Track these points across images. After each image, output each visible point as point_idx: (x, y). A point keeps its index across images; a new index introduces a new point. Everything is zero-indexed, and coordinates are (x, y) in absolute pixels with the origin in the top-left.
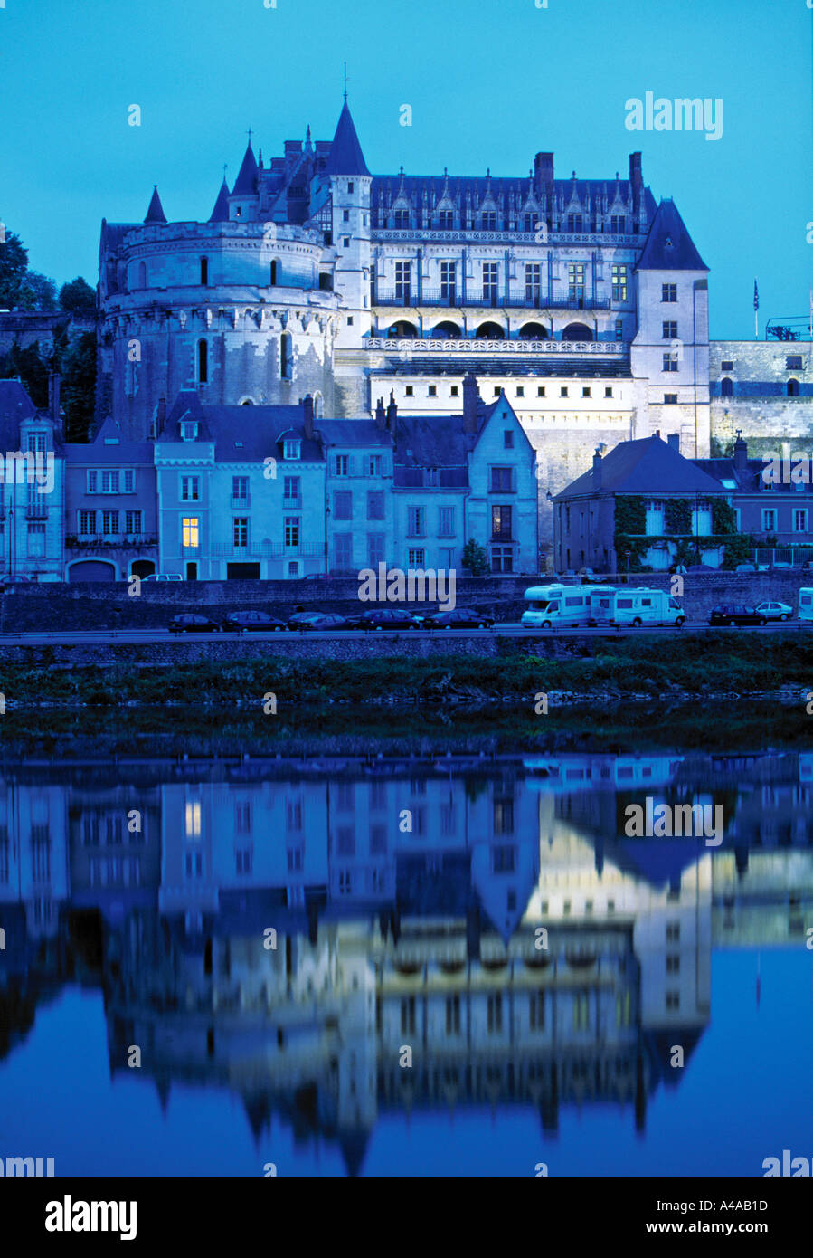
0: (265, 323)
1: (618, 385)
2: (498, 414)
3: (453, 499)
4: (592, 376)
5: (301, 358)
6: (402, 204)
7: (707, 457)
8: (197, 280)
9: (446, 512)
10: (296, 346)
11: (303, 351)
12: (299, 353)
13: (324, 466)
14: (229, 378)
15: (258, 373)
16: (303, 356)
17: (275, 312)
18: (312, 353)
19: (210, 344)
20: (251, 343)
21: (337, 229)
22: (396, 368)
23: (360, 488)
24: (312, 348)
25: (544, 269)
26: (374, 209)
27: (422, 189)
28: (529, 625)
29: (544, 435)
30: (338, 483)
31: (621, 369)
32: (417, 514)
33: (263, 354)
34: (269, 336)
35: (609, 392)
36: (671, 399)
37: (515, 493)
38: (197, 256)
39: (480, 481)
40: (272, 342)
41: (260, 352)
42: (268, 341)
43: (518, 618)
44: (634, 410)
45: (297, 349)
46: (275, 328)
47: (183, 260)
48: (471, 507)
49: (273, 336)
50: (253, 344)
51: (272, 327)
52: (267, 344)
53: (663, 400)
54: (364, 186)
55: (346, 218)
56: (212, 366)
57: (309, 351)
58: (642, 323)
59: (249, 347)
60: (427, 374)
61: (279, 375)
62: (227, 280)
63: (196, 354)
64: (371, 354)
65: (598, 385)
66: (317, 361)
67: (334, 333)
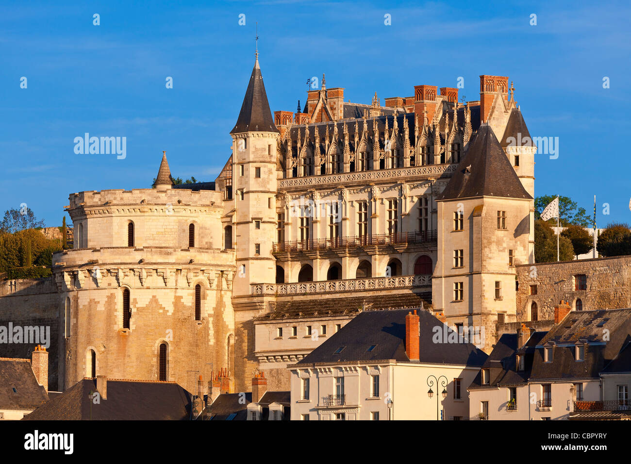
10: (135, 299)
12: (137, 306)
16: (143, 308)
17: (108, 271)
18: (154, 305)
20: (94, 299)
24: (154, 299)
33: (103, 309)
34: (107, 293)
41: (101, 308)
42: (108, 296)
46: (112, 285)
49: (112, 292)
50: (96, 300)
51: (109, 284)
52: (106, 299)
57: (151, 302)
59: (93, 302)
66: (161, 311)
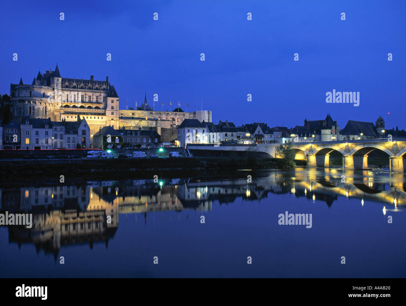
0: (42, 104)
1: (104, 117)
2: (83, 121)
3: (75, 136)
4: (99, 115)
5: (49, 110)
6: (67, 83)
7: (118, 129)
8: (29, 96)
9: (74, 138)
11: (49, 109)
13: (52, 129)
14: (35, 114)
15: (41, 113)
17: (44, 102)
19: (32, 107)
21: (55, 87)
22: (66, 113)
23: (59, 133)
24: (51, 109)
25: (92, 97)
26: (62, 84)
27: (70, 81)
28: (88, 158)
29: (91, 125)
30: (55, 132)
31: (104, 114)
32: (69, 138)
35: (102, 118)
36: (112, 119)
37: (86, 135)
38: (29, 91)
39: (80, 132)
40: (43, 107)
41: (41, 109)
43: (86, 157)
44: (106, 121)
45: (48, 109)
46: (44, 105)
47: (26, 92)
48: (78, 137)
53: (111, 119)
54: (60, 79)
55: (57, 86)
56: (32, 111)
58: (108, 106)
59: (39, 108)
60: (71, 114)
61: (45, 114)
62: (35, 96)
63: (29, 109)
64: (61, 110)
65: (100, 117)
66: (51, 111)
67: (55, 106)
